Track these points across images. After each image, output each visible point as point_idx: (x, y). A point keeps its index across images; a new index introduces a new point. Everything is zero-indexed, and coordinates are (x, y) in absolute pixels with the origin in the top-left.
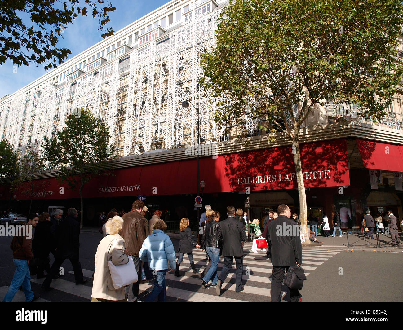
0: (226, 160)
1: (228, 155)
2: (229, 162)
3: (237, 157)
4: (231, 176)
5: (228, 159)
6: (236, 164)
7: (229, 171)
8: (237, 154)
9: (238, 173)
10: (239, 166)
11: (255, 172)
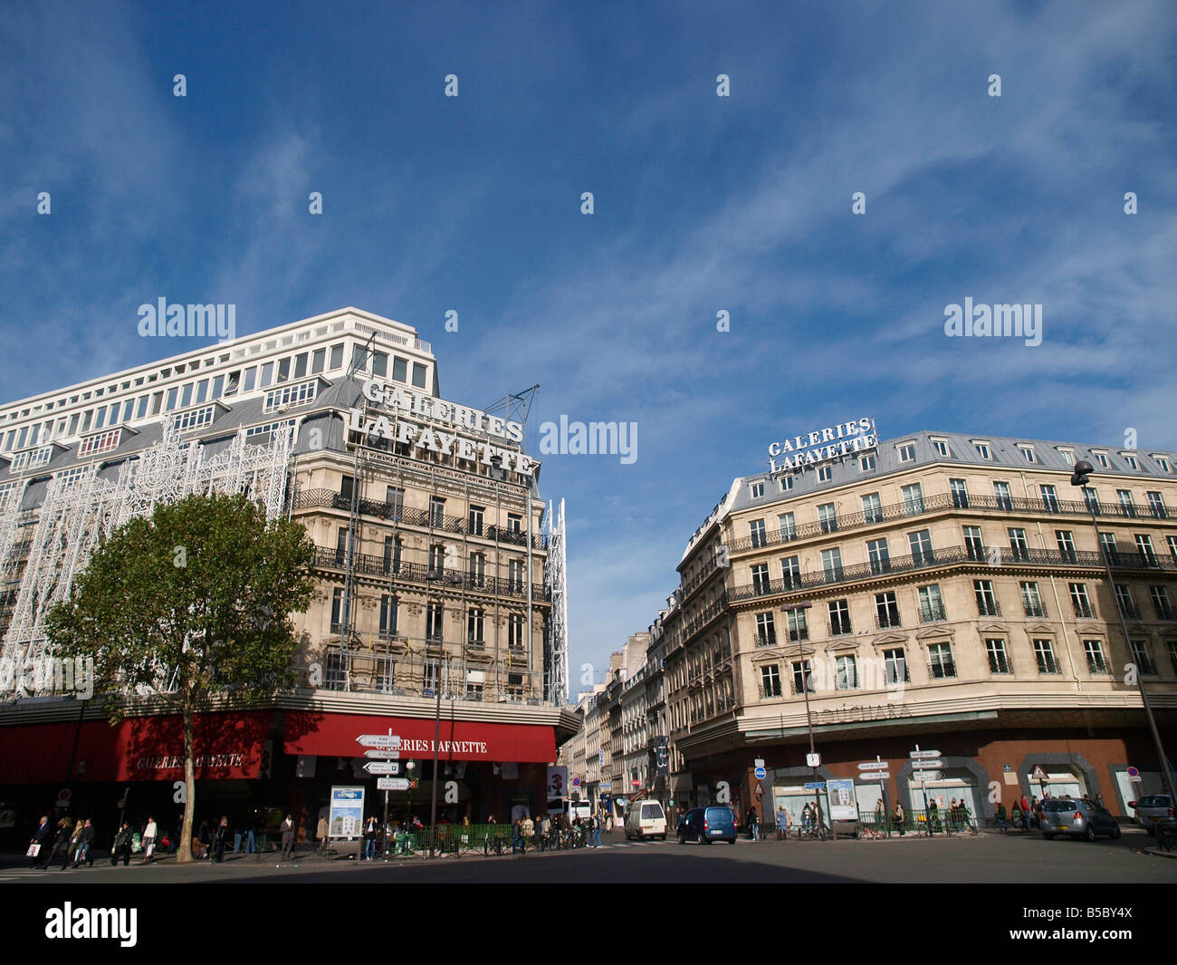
0: (133, 728)
1: (138, 718)
2: (136, 732)
3: (148, 724)
4: (132, 755)
5: (136, 726)
6: (143, 735)
7: (132, 747)
8: (150, 720)
9: (142, 751)
10: (146, 739)
11: (163, 750)
